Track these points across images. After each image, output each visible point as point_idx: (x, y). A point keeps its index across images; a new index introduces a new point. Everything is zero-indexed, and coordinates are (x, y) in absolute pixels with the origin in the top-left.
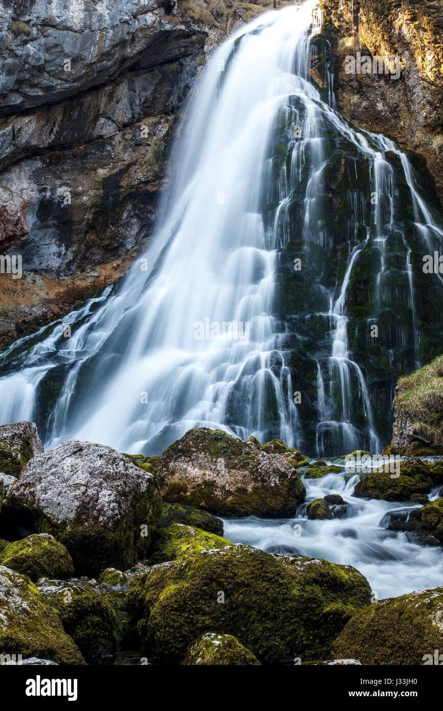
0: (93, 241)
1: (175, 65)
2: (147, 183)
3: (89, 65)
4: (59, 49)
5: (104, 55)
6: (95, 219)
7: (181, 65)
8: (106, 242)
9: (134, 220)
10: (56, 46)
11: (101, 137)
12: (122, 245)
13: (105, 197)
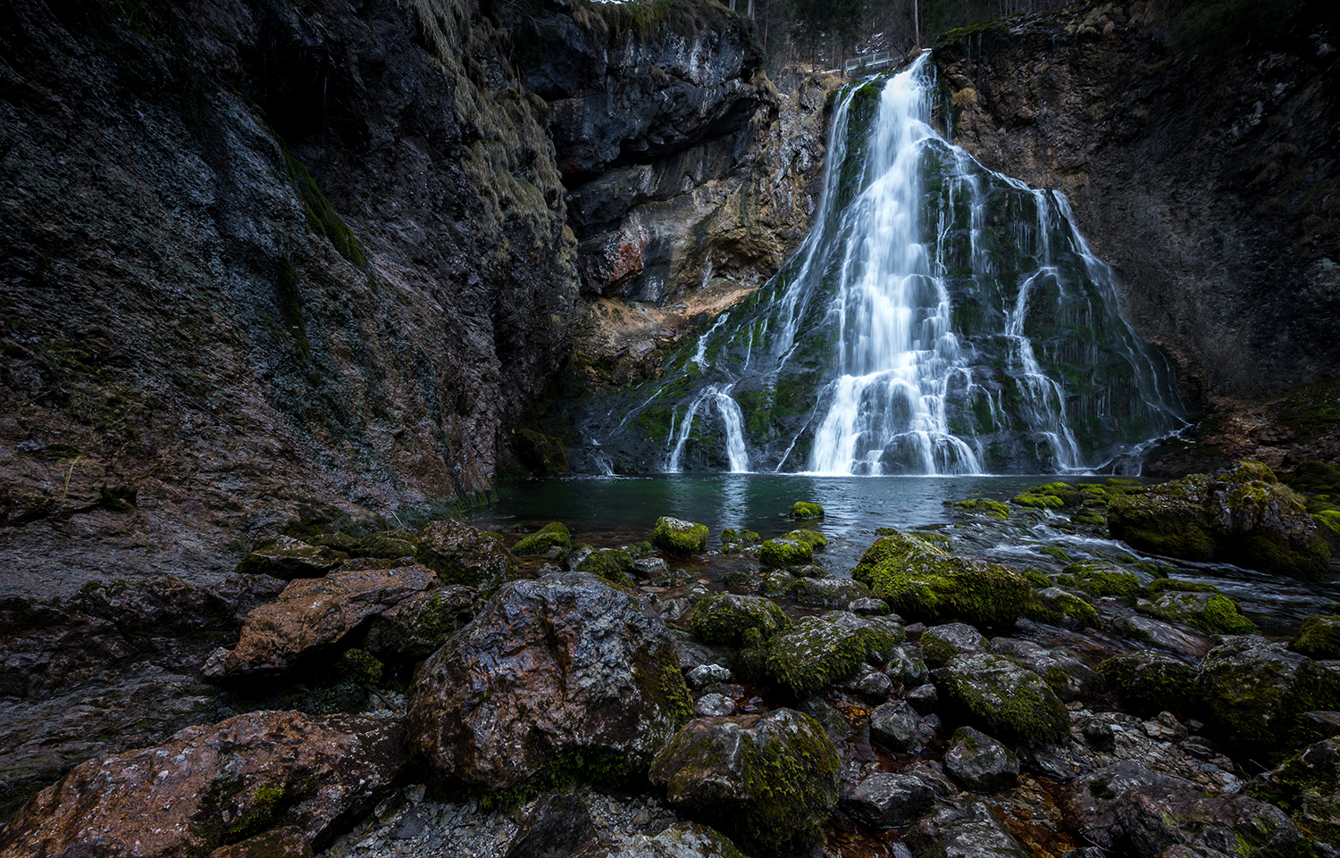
0: (683, 278)
1: (730, 137)
2: (727, 231)
3: (700, 120)
4: (684, 99)
5: (709, 112)
6: (687, 261)
7: (735, 137)
8: (692, 280)
9: (710, 263)
10: (683, 95)
11: (684, 192)
12: (701, 283)
13: (697, 242)
